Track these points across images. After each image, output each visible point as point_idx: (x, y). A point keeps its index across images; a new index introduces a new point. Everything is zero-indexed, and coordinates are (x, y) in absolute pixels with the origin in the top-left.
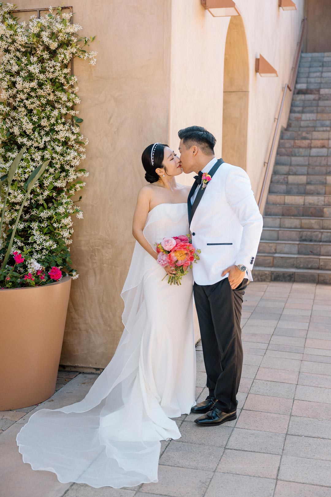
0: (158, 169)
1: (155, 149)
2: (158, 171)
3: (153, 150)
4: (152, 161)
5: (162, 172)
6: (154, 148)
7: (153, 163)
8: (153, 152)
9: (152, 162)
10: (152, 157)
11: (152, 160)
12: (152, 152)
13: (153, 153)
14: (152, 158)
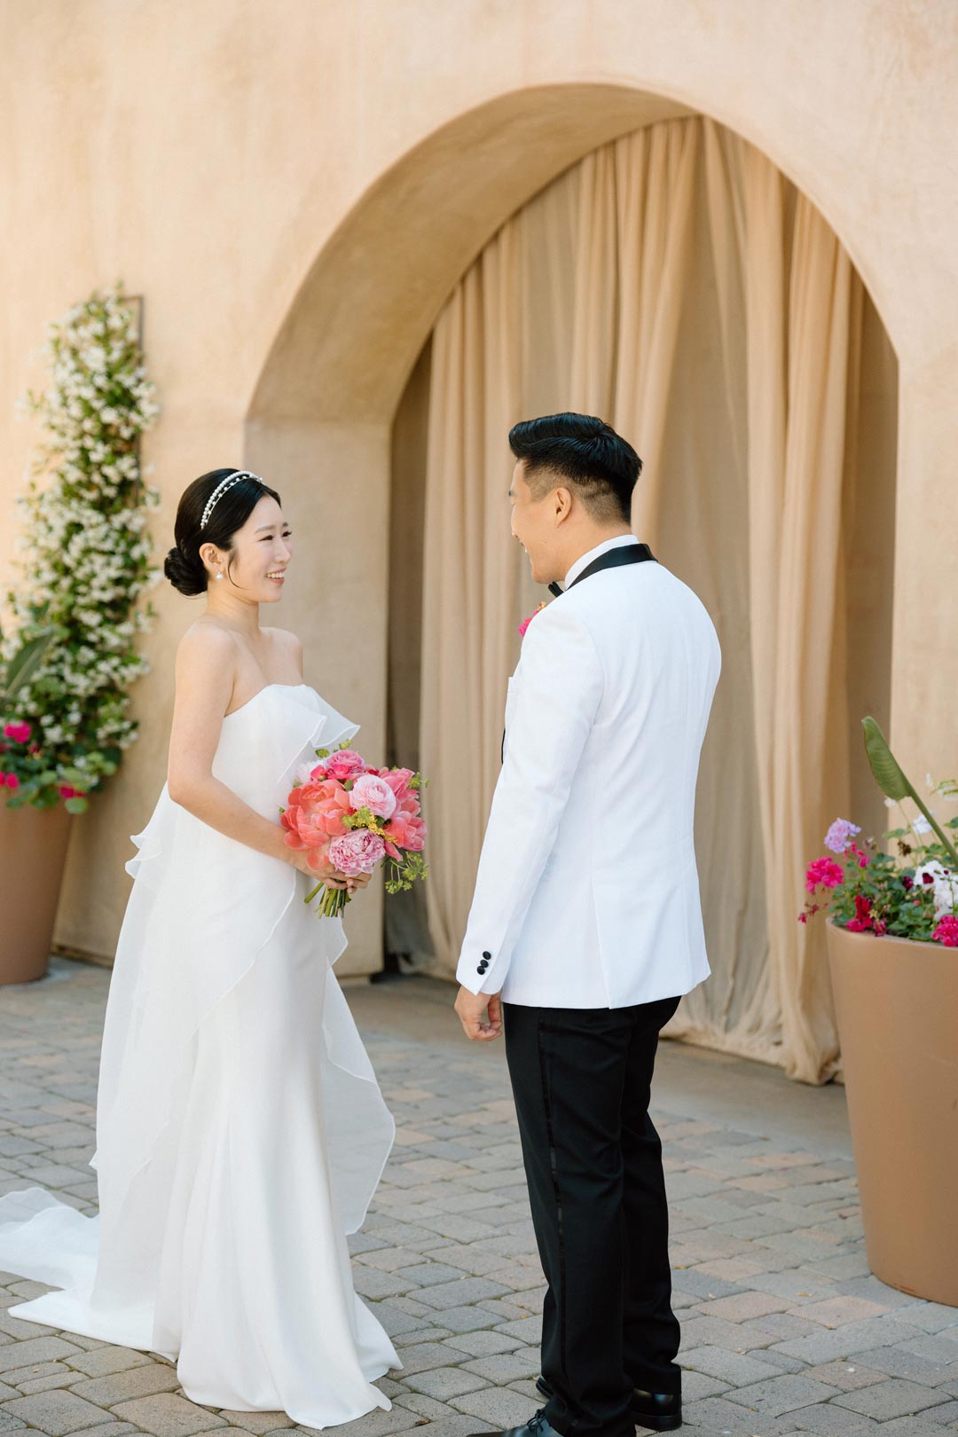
0: (210, 548)
1: (232, 484)
2: (206, 551)
3: (227, 485)
4: (205, 513)
5: (219, 563)
6: (234, 480)
7: (204, 521)
8: (223, 489)
9: (204, 517)
10: (210, 501)
11: (207, 509)
12: (219, 488)
13: (221, 492)
14: (212, 505)
